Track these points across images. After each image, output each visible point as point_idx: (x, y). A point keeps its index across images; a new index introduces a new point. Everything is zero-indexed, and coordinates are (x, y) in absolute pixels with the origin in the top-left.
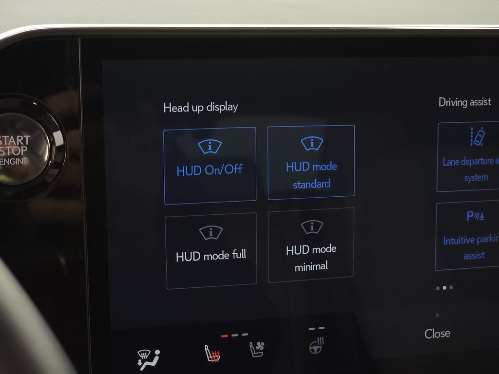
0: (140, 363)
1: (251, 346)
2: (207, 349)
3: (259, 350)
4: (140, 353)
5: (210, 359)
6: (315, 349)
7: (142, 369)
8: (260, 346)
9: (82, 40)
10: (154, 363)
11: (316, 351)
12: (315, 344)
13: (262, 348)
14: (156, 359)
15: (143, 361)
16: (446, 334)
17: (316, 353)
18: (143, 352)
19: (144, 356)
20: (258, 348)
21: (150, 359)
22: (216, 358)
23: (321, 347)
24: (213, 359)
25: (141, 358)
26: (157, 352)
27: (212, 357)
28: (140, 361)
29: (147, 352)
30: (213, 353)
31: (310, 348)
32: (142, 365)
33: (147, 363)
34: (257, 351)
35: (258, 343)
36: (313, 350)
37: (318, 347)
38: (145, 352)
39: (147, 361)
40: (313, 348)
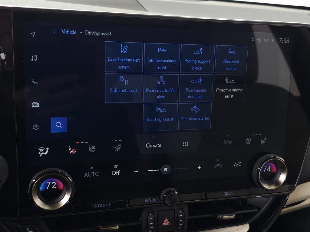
0: (40, 153)
1: (89, 147)
2: (70, 148)
3: (93, 149)
4: (40, 149)
5: (71, 152)
6: (117, 149)
7: (40, 156)
8: (93, 147)
9: (13, 12)
10: (46, 153)
12: (118, 147)
13: (94, 148)
14: (47, 152)
15: (41, 152)
17: (118, 151)
18: (41, 148)
19: (42, 150)
20: (92, 148)
21: (44, 151)
22: (74, 152)
23: (120, 149)
24: (72, 152)
25: (40, 151)
26: (47, 149)
27: (72, 151)
28: (40, 152)
29: (43, 149)
31: (115, 149)
32: (40, 154)
33: (43, 153)
34: (92, 149)
35: (92, 146)
36: (116, 150)
38: (42, 148)
39: (43, 152)
40: (116, 149)
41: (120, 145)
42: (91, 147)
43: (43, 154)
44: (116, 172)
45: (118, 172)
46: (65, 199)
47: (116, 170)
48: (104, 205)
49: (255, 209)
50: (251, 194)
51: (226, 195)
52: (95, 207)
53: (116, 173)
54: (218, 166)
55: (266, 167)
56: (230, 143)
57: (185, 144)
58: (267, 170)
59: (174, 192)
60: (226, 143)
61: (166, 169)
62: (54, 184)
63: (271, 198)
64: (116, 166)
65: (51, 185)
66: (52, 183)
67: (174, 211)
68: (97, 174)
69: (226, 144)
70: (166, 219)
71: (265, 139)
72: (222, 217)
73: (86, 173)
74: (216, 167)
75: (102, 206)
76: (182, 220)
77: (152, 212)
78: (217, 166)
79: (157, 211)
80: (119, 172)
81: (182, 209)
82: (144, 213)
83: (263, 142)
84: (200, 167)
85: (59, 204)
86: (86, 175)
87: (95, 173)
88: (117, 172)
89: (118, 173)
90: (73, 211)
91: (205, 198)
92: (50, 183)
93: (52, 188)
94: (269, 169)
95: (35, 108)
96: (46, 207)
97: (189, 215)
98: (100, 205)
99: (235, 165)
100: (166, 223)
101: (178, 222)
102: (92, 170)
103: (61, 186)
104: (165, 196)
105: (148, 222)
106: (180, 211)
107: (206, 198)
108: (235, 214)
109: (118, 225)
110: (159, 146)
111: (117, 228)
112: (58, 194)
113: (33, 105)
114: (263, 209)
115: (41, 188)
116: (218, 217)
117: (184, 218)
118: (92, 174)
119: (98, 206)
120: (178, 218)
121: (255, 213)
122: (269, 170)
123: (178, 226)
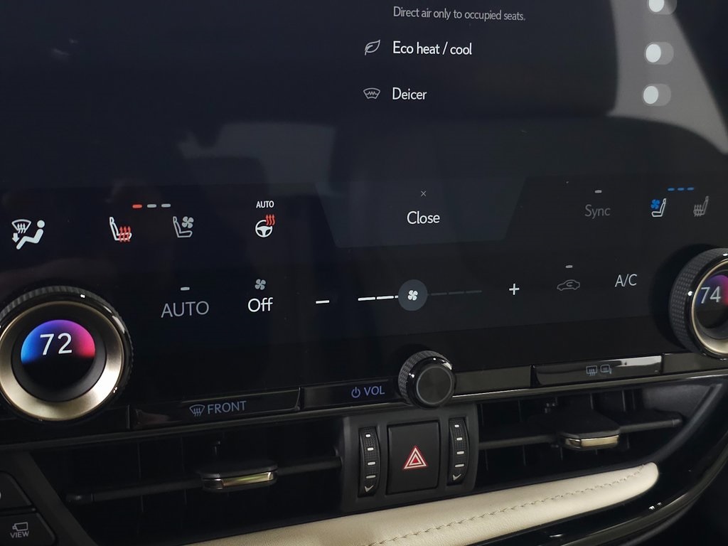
0: (15, 238)
1: (175, 221)
3: (187, 229)
4: (16, 224)
5: (117, 237)
6: (264, 230)
7: (19, 247)
8: (188, 222)
10: (36, 239)
11: (264, 233)
13: (190, 226)
14: (40, 233)
15: (21, 236)
16: (435, 219)
17: (264, 236)
18: (20, 223)
19: (22, 228)
20: (184, 225)
21: (31, 233)
22: (126, 236)
23: (271, 228)
24: (122, 237)
25: (17, 232)
26: (41, 224)
30: (121, 229)
31: (257, 229)
34: (183, 229)
35: (185, 219)
36: (260, 232)
37: (268, 228)
40: (260, 228)
42: (180, 221)
43: (27, 243)
44: (261, 302)
45: (266, 304)
47: (260, 295)
48: (226, 407)
49: (675, 418)
50: (666, 371)
51: (592, 373)
52: (197, 412)
53: (261, 306)
54: (569, 284)
55: (708, 288)
56: (605, 212)
58: (712, 298)
59: (439, 362)
60: (592, 212)
61: (413, 295)
62: (65, 339)
63: (720, 386)
64: (260, 284)
65: (57, 343)
66: (60, 337)
67: (437, 424)
68: (199, 308)
69: (592, 215)
70: (415, 450)
71: (707, 201)
72: (581, 442)
73: (167, 305)
74: (561, 287)
75: (221, 409)
76: (462, 453)
77: (373, 429)
78: (565, 286)
79: (388, 427)
80: (269, 303)
81: (462, 420)
82: (347, 432)
83: (699, 211)
84: (514, 289)
85: (85, 403)
86: (167, 310)
87: (194, 306)
88: (263, 304)
89: (266, 306)
90: (128, 427)
91: (529, 385)
92: (51, 336)
93: (61, 351)
94: (715, 296)
96: (43, 412)
97: (482, 439)
98: (214, 407)
99: (620, 281)
100: (416, 461)
101: (451, 459)
102: (187, 296)
103: (89, 344)
104: (413, 376)
105: (360, 458)
106: (457, 426)
107: (535, 383)
108: (617, 432)
109: (270, 469)
111: (268, 479)
114: (696, 419)
115: (25, 352)
116: (568, 442)
117: (467, 445)
118: (187, 306)
119: (206, 407)
120: (450, 447)
121: (672, 432)
122: (718, 298)
123: (450, 469)
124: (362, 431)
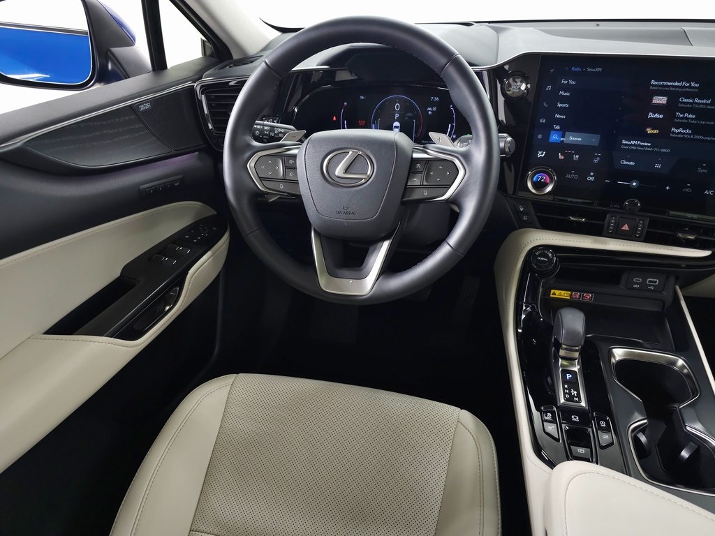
1: (574, 156)
2: (560, 154)
3: (577, 158)
4: (539, 152)
6: (596, 161)
8: (577, 156)
10: (543, 156)
12: (596, 159)
23: (598, 161)
26: (544, 153)
28: (539, 154)
31: (594, 160)
32: (539, 156)
38: (541, 152)
39: (541, 154)
41: (598, 158)
42: (576, 156)
43: (541, 156)
45: (592, 179)
46: (549, 189)
47: (591, 176)
51: (690, 216)
54: (687, 190)
56: (705, 171)
57: (658, 166)
59: (637, 203)
60: (700, 170)
61: (634, 184)
64: (592, 174)
65: (542, 179)
66: (542, 177)
67: (635, 220)
68: (576, 177)
70: (626, 225)
74: (684, 190)
76: (641, 229)
77: (615, 217)
79: (619, 217)
81: (643, 221)
82: (608, 216)
84: (668, 188)
85: (545, 191)
86: (567, 176)
87: (574, 176)
93: (542, 181)
95: (542, 123)
96: (535, 192)
97: (648, 227)
99: (707, 192)
100: (626, 228)
101: (637, 230)
103: (548, 180)
104: (627, 204)
105: (609, 223)
106: (641, 222)
108: (695, 236)
109: (583, 218)
110: (633, 163)
111: (583, 221)
112: (546, 185)
113: (541, 121)
115: (535, 179)
116: (678, 235)
117: (643, 228)
118: (572, 176)
119: (571, 200)
120: (637, 227)
123: (636, 233)
124: (612, 217)
